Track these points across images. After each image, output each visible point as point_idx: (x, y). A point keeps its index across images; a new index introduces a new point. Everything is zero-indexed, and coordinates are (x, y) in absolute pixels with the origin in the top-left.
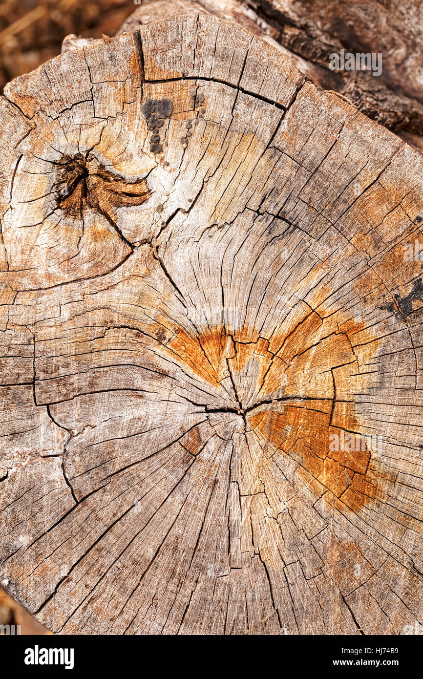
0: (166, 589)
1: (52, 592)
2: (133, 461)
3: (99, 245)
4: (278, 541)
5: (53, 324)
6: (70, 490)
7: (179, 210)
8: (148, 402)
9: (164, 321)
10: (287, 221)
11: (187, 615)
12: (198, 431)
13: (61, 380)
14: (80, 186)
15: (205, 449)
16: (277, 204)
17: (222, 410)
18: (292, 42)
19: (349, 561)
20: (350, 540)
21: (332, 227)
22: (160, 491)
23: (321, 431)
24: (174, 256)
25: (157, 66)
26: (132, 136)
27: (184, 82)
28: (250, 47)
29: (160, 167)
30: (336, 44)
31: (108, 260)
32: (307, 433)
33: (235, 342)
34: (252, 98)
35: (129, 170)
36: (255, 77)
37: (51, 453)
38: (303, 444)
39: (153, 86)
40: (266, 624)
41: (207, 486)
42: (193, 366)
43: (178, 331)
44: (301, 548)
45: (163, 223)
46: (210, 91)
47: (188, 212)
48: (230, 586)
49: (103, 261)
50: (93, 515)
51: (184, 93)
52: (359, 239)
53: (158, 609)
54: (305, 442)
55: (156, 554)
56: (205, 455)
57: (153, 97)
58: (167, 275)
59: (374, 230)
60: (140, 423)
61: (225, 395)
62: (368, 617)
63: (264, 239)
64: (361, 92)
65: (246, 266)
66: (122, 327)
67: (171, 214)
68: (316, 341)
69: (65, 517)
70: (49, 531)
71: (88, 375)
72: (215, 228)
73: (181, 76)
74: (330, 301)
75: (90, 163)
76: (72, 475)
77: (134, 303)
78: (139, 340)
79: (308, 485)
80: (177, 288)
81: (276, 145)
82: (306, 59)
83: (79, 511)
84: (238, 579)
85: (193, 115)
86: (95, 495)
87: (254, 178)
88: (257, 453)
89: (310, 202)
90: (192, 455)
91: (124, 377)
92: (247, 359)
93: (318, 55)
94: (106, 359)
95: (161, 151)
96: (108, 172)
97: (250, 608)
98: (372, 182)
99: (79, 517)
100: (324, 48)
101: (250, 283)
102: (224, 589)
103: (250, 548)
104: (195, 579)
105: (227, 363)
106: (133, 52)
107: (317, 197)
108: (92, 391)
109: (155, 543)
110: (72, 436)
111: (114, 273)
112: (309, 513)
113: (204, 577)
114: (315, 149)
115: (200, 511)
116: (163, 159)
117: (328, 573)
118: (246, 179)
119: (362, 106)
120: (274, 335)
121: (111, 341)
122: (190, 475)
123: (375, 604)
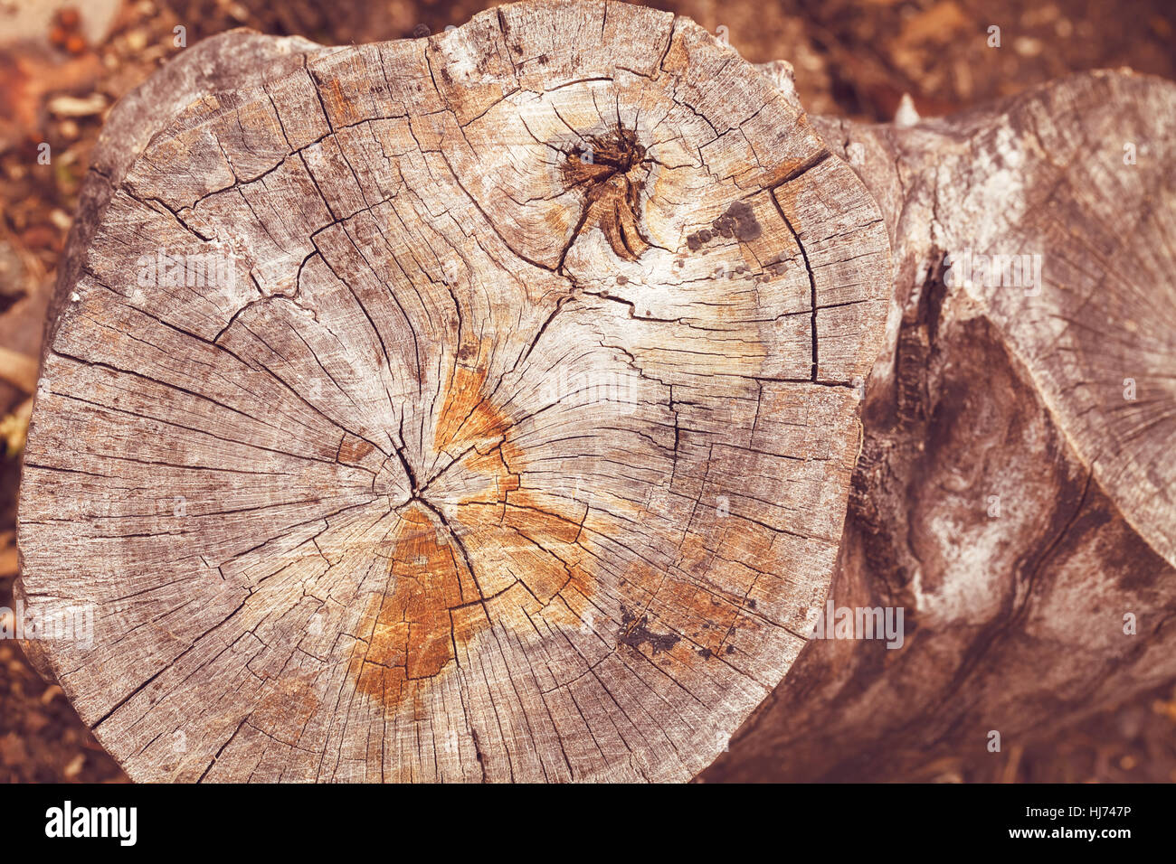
0: (156, 499)
1: (90, 360)
2: (296, 387)
3: (543, 226)
4: (279, 609)
5: (421, 213)
6: (225, 326)
7: (631, 304)
8: (377, 374)
9: (486, 348)
10: (676, 444)
11: (136, 539)
12: (369, 451)
13: (356, 253)
14: (606, 169)
15: (351, 470)
16: (693, 422)
17: (408, 469)
18: (910, 342)
19: (294, 707)
20: (320, 697)
21: (695, 503)
22: (275, 437)
23: (437, 601)
24: (571, 324)
25: (798, 197)
26: (696, 206)
27: (792, 239)
28: (872, 301)
29: (673, 257)
30: (934, 398)
31: (530, 245)
32: (428, 585)
33: (499, 446)
34: (809, 332)
35: (652, 220)
36: (836, 325)
37: (260, 281)
38: (411, 587)
39: (770, 203)
40: (169, 640)
41: (306, 492)
42: (448, 409)
43: (481, 370)
44: (283, 641)
45: (606, 292)
46: (795, 276)
47: (634, 317)
48: (197, 575)
49: (526, 240)
50: (207, 368)
51: (778, 246)
52: (694, 542)
53: (128, 501)
54: (416, 588)
55: (194, 467)
56: (344, 473)
57: (756, 210)
58: (545, 326)
59: (715, 555)
60: (347, 375)
61: (429, 465)
62: (235, 762)
63: (642, 425)
64: (883, 459)
65: (600, 419)
66: (455, 299)
67: (620, 297)
68: (546, 546)
69: (190, 334)
70: (163, 322)
71: (378, 284)
72: (629, 359)
73: (797, 232)
74: (602, 540)
75: (640, 169)
76: (244, 319)
77: (491, 302)
78: (448, 328)
79: (364, 615)
80: (533, 345)
81: (764, 388)
82: (896, 369)
83: (204, 348)
84: (210, 582)
85: (755, 269)
86: (233, 360)
87: (712, 379)
88: (376, 535)
89: (714, 461)
90: (334, 457)
91: (395, 330)
92: (485, 471)
93: (909, 383)
94: (407, 298)
95: (694, 249)
96: (638, 196)
97: (180, 613)
98: (773, 526)
99: (198, 352)
100: (921, 385)
101: (581, 433)
102: (189, 570)
103: (254, 579)
104: (185, 528)
105: (469, 450)
106: (801, 159)
107: (723, 466)
108: (358, 298)
109: (208, 460)
110: (293, 298)
111: (517, 259)
112: (330, 632)
113: (193, 539)
114: (782, 438)
115: (272, 498)
116: (685, 256)
117: (267, 689)
118: (706, 370)
119: (865, 468)
120: (529, 492)
121: (432, 294)
122: (311, 465)
123: (255, 763)
